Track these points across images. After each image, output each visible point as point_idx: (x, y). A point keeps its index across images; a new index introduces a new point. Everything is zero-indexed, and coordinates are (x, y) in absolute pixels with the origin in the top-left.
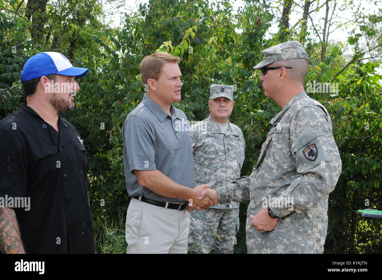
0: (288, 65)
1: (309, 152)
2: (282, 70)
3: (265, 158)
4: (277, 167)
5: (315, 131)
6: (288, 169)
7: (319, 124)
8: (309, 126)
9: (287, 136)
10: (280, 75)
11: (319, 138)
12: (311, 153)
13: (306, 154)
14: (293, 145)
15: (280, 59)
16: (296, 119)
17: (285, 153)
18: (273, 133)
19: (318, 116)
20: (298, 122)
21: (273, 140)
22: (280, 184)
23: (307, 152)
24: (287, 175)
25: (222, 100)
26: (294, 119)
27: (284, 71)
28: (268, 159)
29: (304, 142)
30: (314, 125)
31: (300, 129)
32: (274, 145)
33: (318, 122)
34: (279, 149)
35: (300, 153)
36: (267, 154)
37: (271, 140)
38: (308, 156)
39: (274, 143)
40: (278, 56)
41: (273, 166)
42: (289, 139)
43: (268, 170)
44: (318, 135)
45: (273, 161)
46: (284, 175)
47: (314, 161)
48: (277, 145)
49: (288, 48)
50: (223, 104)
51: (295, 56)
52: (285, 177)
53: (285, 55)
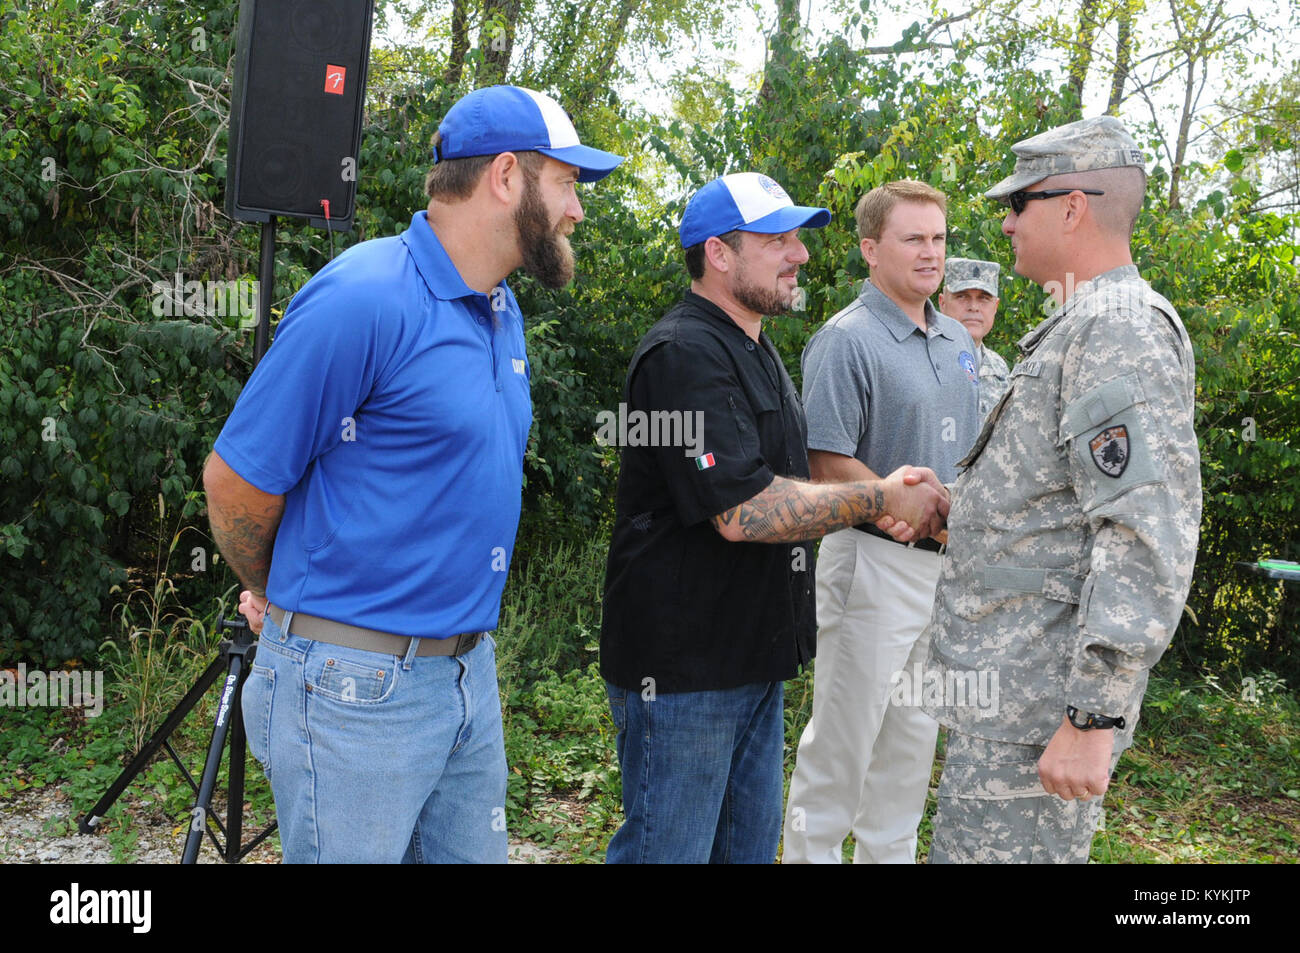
0: (1090, 186)
1: (1106, 450)
2: (1073, 198)
3: (990, 443)
4: (1017, 474)
5: (1129, 387)
6: (1047, 483)
7: (1148, 365)
8: (1117, 368)
9: (1052, 388)
10: (1065, 215)
11: (1140, 410)
12: (1111, 453)
13: (1098, 452)
14: (1064, 421)
15: (1066, 168)
16: (1081, 344)
17: (1043, 437)
18: (1019, 376)
19: (1151, 339)
20: (1086, 355)
21: (1016, 395)
22: (1022, 523)
23: (1101, 448)
24: (1044, 499)
25: (974, 296)
26: (1077, 343)
27: (1078, 203)
28: (996, 449)
29: (1096, 415)
30: (1131, 367)
31: (1089, 375)
32: (1016, 410)
33: (1143, 361)
34: (1027, 422)
35: (1081, 449)
36: (995, 433)
37: (1010, 394)
38: (1100, 461)
39: (1016, 404)
40: (1061, 159)
41: (1009, 470)
42: (1059, 398)
43: (993, 481)
44: (1137, 400)
45: (1009, 456)
46: (1037, 498)
47: (1118, 480)
48: (1024, 413)
49: (1092, 137)
50: (975, 305)
51: (1111, 160)
52: (1039, 505)
53: (1083, 155)
